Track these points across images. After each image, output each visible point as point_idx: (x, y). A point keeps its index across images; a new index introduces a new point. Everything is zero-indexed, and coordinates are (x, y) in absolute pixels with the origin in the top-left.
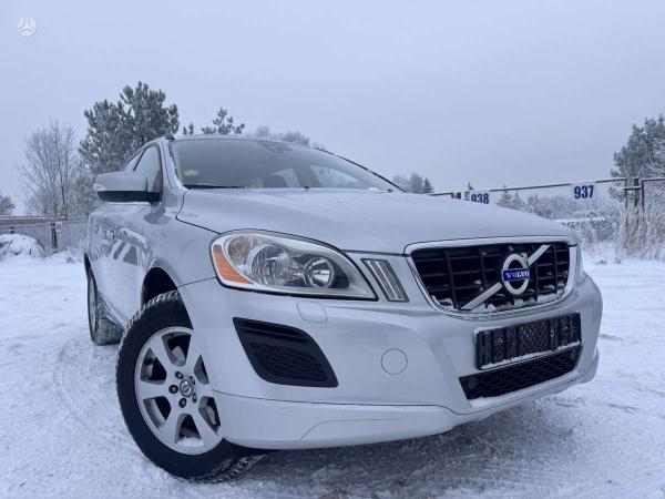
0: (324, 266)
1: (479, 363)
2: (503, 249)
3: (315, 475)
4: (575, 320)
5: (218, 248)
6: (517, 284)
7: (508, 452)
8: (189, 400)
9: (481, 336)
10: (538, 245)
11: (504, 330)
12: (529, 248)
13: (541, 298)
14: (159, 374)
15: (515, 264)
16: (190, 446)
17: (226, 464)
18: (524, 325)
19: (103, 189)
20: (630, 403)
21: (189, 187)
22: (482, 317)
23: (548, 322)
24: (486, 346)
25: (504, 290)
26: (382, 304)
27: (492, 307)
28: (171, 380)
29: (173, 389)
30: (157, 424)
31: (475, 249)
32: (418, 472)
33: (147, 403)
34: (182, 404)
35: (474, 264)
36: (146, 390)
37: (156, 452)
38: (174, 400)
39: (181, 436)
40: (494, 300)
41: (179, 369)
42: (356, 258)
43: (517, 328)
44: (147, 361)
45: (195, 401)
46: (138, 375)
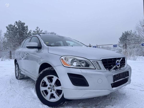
0: (83, 62)
1: (114, 81)
2: (115, 59)
3: (79, 105)
4: (128, 72)
5: (62, 59)
6: (118, 66)
7: (115, 98)
8: (53, 90)
9: (114, 76)
10: (121, 58)
11: (118, 75)
12: (119, 59)
13: (122, 68)
14: (45, 85)
15: (118, 62)
16: (53, 100)
17: (62, 103)
18: (121, 73)
19: (28, 46)
20: (133, 88)
21: (48, 46)
22: (113, 72)
23: (124, 73)
24: (115, 78)
25: (116, 67)
26: (96, 70)
27: (114, 70)
28: (48, 86)
29: (49, 88)
30: (45, 96)
31: (111, 59)
32: (99, 103)
33: (42, 91)
34: (51, 91)
35: (111, 62)
36: (42, 89)
37: (44, 102)
38: (49, 91)
39: (50, 98)
40: (115, 69)
41: (51, 84)
42: (91, 61)
43: (120, 74)
44: (43, 83)
45: (54, 90)
46: (41, 85)
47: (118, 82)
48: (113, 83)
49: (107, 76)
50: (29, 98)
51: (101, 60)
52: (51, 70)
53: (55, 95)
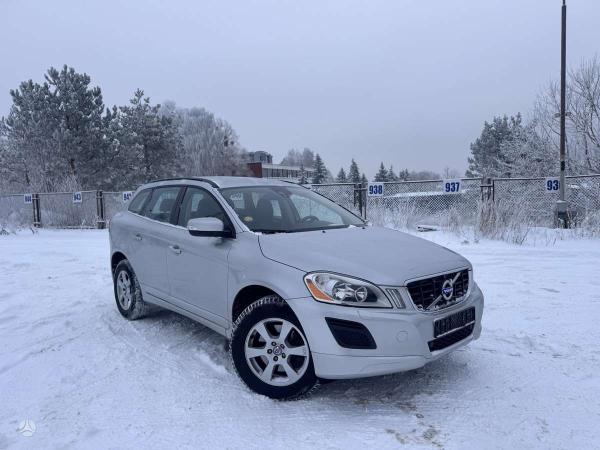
0: (362, 290)
1: (436, 334)
2: (442, 279)
3: (347, 393)
4: (473, 310)
5: (309, 281)
6: (448, 295)
7: (437, 376)
8: (280, 357)
9: (437, 323)
10: (455, 274)
11: (445, 320)
12: (451, 276)
13: (457, 300)
14: (257, 343)
15: (448, 285)
16: (279, 382)
17: (305, 390)
18: (453, 316)
19: (195, 229)
20: (492, 347)
21: (254, 231)
22: (435, 314)
23: (462, 313)
24: (439, 327)
25: (443, 298)
26: (395, 310)
27: (438, 307)
28: (268, 346)
29: (269, 352)
30: (258, 371)
31: (430, 280)
32: (397, 388)
33: (251, 359)
34: (275, 359)
35: (430, 287)
36: (251, 353)
37: (257, 386)
38: (270, 358)
39: (273, 377)
40: (439, 304)
41: (275, 340)
42: (383, 288)
43: (450, 318)
44: (252, 337)
45: (284, 357)
46: (247, 344)
47: (447, 336)
48: (434, 341)
49: (418, 324)
50: (203, 377)
51: (406, 284)
52: (275, 305)
53: (288, 368)
